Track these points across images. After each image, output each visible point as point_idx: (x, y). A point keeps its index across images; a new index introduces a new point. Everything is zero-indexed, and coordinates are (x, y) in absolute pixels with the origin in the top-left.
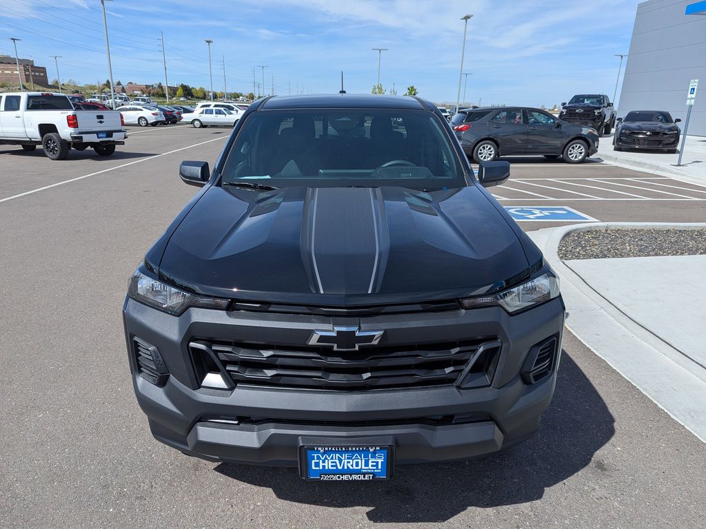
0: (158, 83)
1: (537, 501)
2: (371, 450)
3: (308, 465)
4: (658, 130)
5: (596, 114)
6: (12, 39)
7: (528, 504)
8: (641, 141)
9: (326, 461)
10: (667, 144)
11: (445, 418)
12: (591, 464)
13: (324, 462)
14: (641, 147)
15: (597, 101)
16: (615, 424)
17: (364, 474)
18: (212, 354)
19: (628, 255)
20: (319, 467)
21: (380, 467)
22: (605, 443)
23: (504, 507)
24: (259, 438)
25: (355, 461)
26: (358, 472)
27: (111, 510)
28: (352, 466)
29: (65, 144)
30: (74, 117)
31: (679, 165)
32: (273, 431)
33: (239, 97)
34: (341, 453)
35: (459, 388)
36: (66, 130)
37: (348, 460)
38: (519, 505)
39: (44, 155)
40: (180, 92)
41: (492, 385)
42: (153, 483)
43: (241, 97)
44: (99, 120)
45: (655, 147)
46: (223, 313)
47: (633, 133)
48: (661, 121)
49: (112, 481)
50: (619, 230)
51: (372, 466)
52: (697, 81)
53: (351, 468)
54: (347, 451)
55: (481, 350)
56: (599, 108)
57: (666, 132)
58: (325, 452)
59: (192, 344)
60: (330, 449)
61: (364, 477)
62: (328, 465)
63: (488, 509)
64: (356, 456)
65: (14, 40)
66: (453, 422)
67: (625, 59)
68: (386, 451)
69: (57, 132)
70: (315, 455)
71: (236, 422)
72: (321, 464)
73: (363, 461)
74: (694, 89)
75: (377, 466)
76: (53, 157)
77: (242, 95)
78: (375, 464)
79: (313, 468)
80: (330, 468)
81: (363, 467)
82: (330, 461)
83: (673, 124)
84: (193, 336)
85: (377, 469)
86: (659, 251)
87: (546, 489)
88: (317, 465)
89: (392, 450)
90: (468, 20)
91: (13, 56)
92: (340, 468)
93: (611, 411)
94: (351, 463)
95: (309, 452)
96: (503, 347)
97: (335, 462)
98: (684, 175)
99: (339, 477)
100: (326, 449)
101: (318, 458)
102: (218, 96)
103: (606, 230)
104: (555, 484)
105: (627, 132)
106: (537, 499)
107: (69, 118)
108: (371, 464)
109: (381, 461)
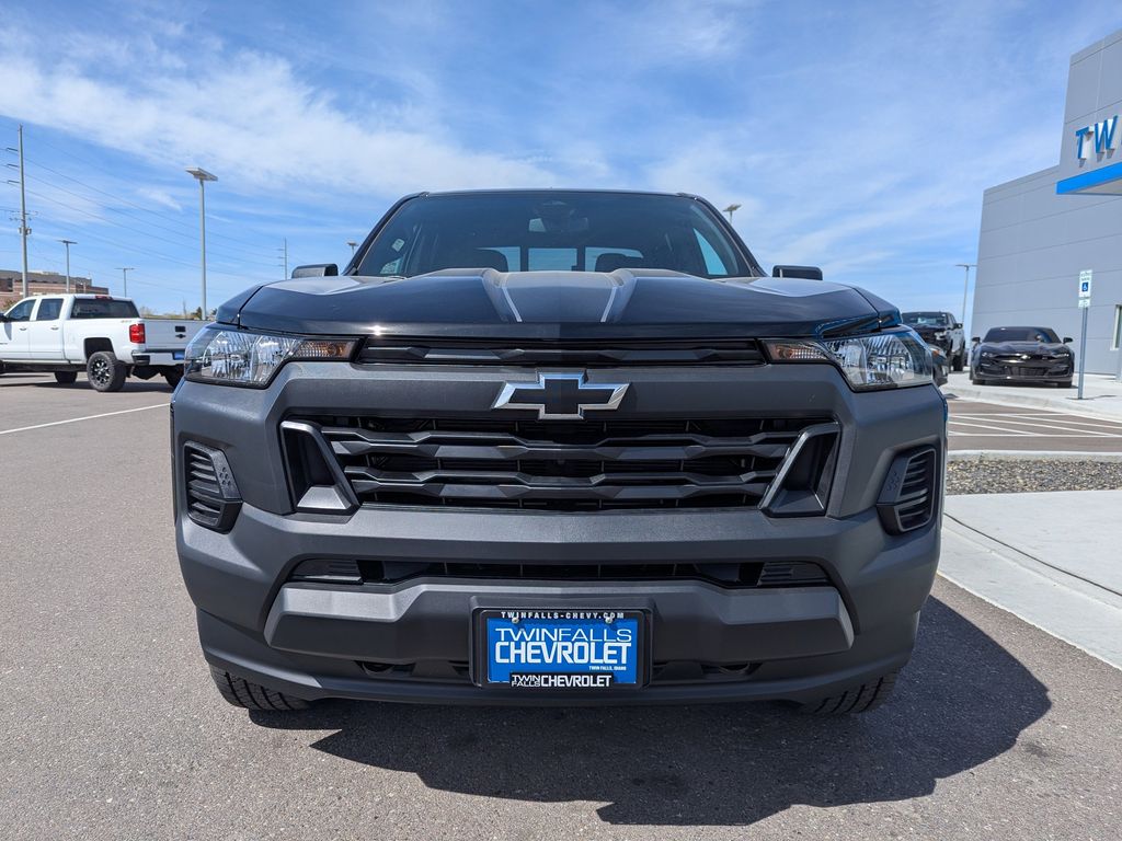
1: (926, 797)
2: (607, 619)
3: (487, 653)
4: (1038, 353)
5: (938, 338)
6: (65, 242)
7: (908, 802)
8: (1015, 369)
9: (523, 644)
10: (1057, 373)
11: (745, 571)
12: (1016, 747)
13: (518, 647)
14: (1016, 377)
15: (938, 321)
16: (1049, 694)
17: (595, 674)
18: (321, 443)
19: (1023, 490)
20: (509, 657)
21: (624, 661)
22: (1037, 719)
23: (863, 805)
24: (398, 604)
25: (577, 644)
26: (583, 670)
27: (109, 801)
28: (571, 656)
29: (122, 369)
30: (141, 327)
31: (1080, 398)
32: (424, 588)
34: (551, 624)
35: (767, 512)
36: (126, 347)
37: (565, 644)
38: (889, 803)
39: (90, 387)
41: (829, 512)
42: (195, 764)
44: (179, 333)
45: (1037, 379)
46: (346, 365)
47: (1000, 357)
48: (1042, 341)
49: (118, 760)
50: (1001, 461)
51: (610, 657)
52: (1090, 271)
53: (569, 661)
54: (562, 622)
55: (804, 437)
56: (942, 330)
57: (1052, 354)
58: (521, 624)
59: (287, 425)
60: (530, 615)
61: (595, 682)
62: (526, 654)
63: (831, 809)
64: (580, 634)
65: (67, 242)
66: (760, 583)
67: (973, 271)
68: (635, 623)
69: (112, 350)
70: (503, 630)
71: (357, 579)
72: (513, 652)
73: (593, 645)
74: (1087, 284)
75: (618, 657)
76: (99, 388)
78: (615, 652)
79: (499, 660)
80: (530, 660)
81: (593, 661)
82: (530, 644)
83: (1061, 345)
84: (289, 409)
85: (619, 664)
86: (1073, 484)
87: (938, 780)
88: (505, 652)
89: (646, 621)
90: (734, 212)
91: (62, 272)
92: (549, 660)
93: (1038, 677)
94: (570, 651)
95: (490, 622)
96: (844, 435)
97: (539, 648)
98: (1091, 411)
99: (546, 681)
100: (523, 615)
101: (508, 638)
103: (981, 462)
104: (954, 773)
105: (991, 356)
106: (923, 795)
107: (132, 330)
108: (607, 653)
109: (626, 646)
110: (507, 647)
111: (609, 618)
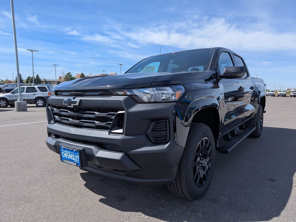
32: (58, 140)
46: (55, 96)
55: (116, 114)
66: (109, 149)
96: (125, 114)
108: (76, 158)
109: (78, 157)
110: (63, 154)
111: (75, 151)
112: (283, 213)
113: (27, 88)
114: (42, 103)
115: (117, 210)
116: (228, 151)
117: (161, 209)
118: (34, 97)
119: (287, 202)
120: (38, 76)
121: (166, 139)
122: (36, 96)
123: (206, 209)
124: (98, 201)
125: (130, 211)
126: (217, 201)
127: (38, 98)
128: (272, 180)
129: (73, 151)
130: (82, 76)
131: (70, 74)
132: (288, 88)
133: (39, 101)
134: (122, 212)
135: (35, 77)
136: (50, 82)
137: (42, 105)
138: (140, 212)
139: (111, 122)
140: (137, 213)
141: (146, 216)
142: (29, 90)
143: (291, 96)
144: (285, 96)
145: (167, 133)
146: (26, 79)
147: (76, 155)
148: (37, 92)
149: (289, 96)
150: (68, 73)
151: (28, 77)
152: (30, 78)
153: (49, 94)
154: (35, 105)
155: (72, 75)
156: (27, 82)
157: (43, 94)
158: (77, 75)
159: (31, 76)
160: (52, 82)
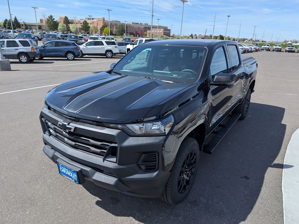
0: (211, 34)
24: (52, 155)
33: (245, 40)
35: (104, 159)
40: (219, 37)
41: (117, 163)
43: (246, 40)
46: (48, 110)
55: (110, 146)
59: (42, 119)
66: (104, 173)
77: (247, 40)
84: (42, 116)
102: (235, 40)
108: (74, 176)
109: (76, 176)
110: (61, 169)
111: (72, 170)
112: (249, 217)
113: (7, 41)
114: (26, 59)
115: (112, 215)
116: (211, 152)
117: (149, 213)
118: (16, 52)
119: (255, 204)
120: (16, 19)
121: (155, 168)
122: (18, 52)
123: (187, 212)
124: (94, 203)
125: (122, 216)
126: (197, 203)
127: (21, 54)
128: (247, 178)
129: (71, 170)
130: (65, 20)
131: (52, 18)
132: (285, 40)
133: (22, 57)
134: (116, 217)
135: (13, 20)
136: (30, 25)
137: (26, 61)
138: (132, 216)
139: (106, 151)
140: (129, 217)
141: (136, 221)
142: (10, 44)
143: (286, 51)
144: (280, 51)
145: (156, 163)
146: (3, 22)
147: (74, 174)
148: (18, 46)
149: (284, 50)
150: (50, 16)
151: (5, 19)
152: (7, 21)
153: (32, 49)
154: (18, 60)
155: (54, 19)
156: (5, 26)
157: (26, 49)
158: (60, 18)
159: (8, 19)
160: (32, 25)
